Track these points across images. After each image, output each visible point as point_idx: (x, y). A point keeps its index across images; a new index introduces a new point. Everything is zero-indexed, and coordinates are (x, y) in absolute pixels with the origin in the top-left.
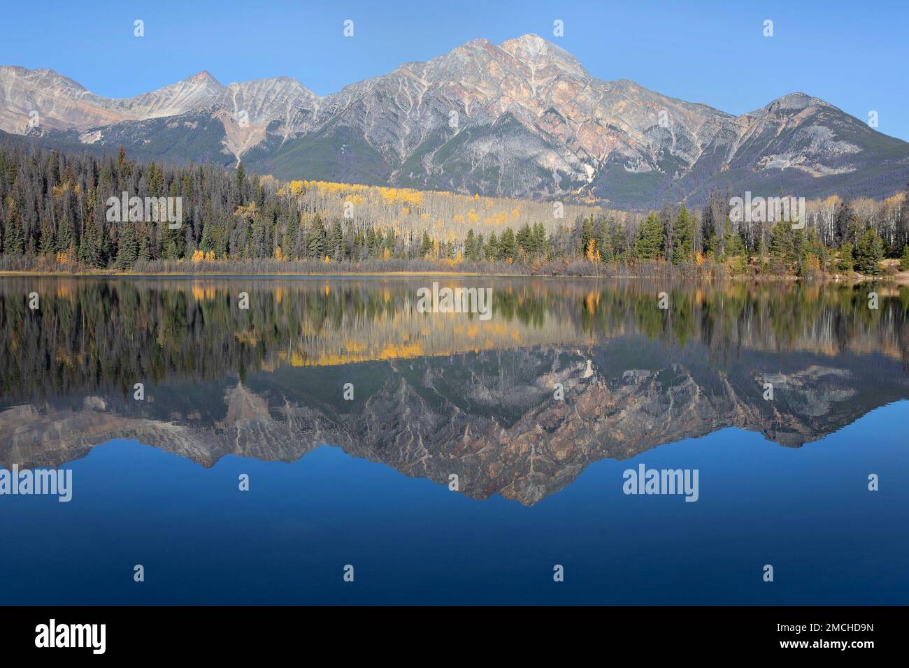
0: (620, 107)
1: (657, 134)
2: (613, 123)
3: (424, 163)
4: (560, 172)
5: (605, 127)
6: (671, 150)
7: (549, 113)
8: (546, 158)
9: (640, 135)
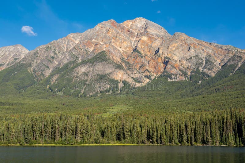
0: (174, 47)
1: (194, 61)
2: (169, 56)
3: (52, 80)
4: (124, 82)
5: (163, 58)
6: (201, 69)
7: (134, 53)
8: (117, 74)
9: (184, 62)
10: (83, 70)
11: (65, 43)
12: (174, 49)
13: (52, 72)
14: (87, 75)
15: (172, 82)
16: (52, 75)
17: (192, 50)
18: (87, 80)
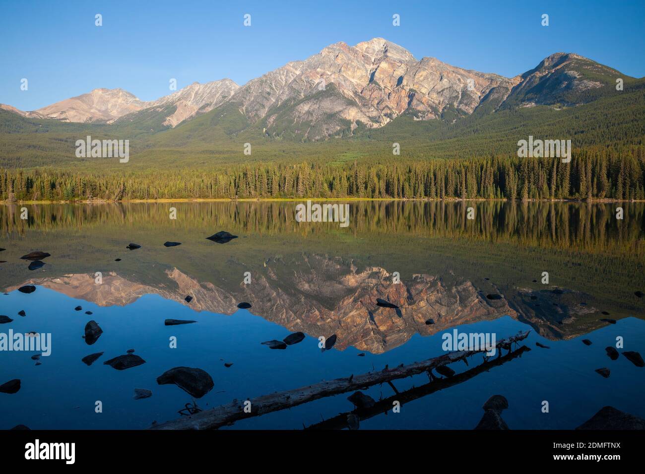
0: (421, 76)
1: (446, 93)
2: (415, 87)
3: (269, 122)
4: (358, 122)
5: (408, 90)
6: (456, 104)
7: (370, 84)
8: (348, 113)
9: (435, 96)
10: (305, 107)
11: (283, 75)
12: (422, 78)
13: (269, 111)
14: (312, 115)
15: (419, 121)
16: (268, 116)
17: (446, 80)
18: (311, 121)
